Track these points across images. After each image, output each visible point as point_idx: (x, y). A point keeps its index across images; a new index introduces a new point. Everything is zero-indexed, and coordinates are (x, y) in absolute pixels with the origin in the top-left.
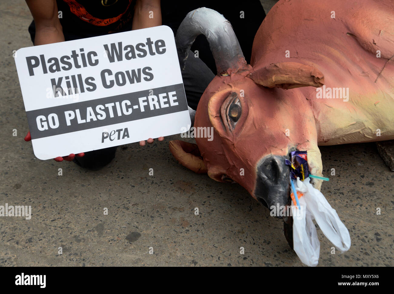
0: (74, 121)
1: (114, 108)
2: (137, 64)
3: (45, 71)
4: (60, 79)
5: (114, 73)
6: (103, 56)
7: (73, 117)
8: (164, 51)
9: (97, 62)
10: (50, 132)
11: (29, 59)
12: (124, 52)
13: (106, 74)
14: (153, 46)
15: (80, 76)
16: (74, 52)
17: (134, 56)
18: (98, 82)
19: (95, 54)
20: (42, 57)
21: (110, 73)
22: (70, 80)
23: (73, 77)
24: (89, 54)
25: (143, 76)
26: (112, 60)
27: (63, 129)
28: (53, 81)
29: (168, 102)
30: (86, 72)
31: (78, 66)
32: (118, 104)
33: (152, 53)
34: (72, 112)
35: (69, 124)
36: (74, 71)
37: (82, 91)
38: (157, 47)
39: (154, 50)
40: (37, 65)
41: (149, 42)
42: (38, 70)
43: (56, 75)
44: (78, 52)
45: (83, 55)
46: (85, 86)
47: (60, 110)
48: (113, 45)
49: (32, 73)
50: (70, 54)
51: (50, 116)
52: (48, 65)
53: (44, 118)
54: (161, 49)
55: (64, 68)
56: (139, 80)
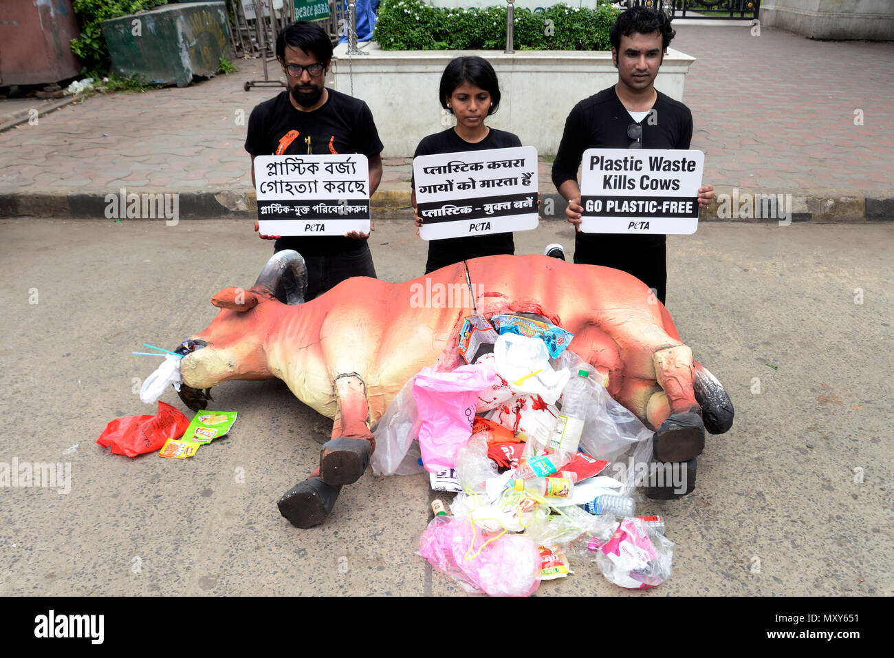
0: (612, 209)
1: (644, 205)
2: (669, 175)
3: (602, 169)
4: (611, 176)
5: (651, 179)
6: (646, 166)
7: (612, 206)
8: (693, 169)
9: (641, 168)
10: (594, 214)
11: (592, 158)
12: (663, 165)
13: (645, 178)
14: (686, 165)
15: (625, 177)
16: (626, 158)
17: (669, 170)
18: (637, 184)
19: (641, 162)
20: (602, 158)
21: (648, 178)
22: (618, 178)
23: (620, 177)
24: (637, 162)
25: (672, 185)
26: (652, 169)
27: (604, 213)
28: (605, 176)
29: (685, 209)
30: (631, 174)
31: (626, 169)
32: (647, 202)
33: (684, 170)
34: (612, 202)
35: (608, 210)
36: (622, 172)
37: (624, 188)
38: (689, 166)
39: (686, 168)
40: (597, 163)
41: (684, 161)
42: (597, 167)
43: (608, 173)
44: (629, 159)
45: (632, 162)
46: (627, 185)
47: (604, 199)
48: (656, 159)
49: (592, 168)
50: (622, 159)
51: (597, 202)
52: (605, 164)
53: (592, 203)
54: (691, 168)
55: (616, 169)
56: (667, 188)
